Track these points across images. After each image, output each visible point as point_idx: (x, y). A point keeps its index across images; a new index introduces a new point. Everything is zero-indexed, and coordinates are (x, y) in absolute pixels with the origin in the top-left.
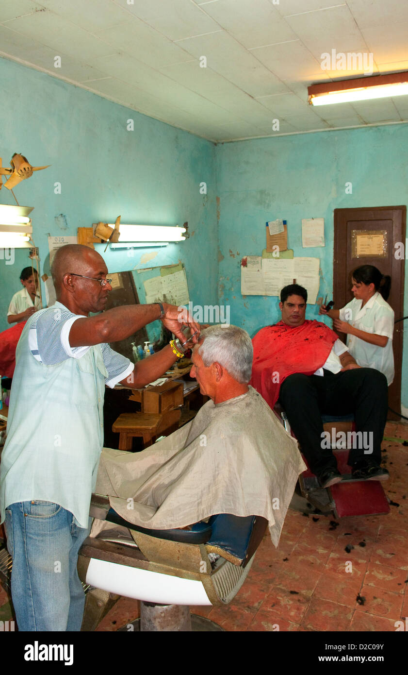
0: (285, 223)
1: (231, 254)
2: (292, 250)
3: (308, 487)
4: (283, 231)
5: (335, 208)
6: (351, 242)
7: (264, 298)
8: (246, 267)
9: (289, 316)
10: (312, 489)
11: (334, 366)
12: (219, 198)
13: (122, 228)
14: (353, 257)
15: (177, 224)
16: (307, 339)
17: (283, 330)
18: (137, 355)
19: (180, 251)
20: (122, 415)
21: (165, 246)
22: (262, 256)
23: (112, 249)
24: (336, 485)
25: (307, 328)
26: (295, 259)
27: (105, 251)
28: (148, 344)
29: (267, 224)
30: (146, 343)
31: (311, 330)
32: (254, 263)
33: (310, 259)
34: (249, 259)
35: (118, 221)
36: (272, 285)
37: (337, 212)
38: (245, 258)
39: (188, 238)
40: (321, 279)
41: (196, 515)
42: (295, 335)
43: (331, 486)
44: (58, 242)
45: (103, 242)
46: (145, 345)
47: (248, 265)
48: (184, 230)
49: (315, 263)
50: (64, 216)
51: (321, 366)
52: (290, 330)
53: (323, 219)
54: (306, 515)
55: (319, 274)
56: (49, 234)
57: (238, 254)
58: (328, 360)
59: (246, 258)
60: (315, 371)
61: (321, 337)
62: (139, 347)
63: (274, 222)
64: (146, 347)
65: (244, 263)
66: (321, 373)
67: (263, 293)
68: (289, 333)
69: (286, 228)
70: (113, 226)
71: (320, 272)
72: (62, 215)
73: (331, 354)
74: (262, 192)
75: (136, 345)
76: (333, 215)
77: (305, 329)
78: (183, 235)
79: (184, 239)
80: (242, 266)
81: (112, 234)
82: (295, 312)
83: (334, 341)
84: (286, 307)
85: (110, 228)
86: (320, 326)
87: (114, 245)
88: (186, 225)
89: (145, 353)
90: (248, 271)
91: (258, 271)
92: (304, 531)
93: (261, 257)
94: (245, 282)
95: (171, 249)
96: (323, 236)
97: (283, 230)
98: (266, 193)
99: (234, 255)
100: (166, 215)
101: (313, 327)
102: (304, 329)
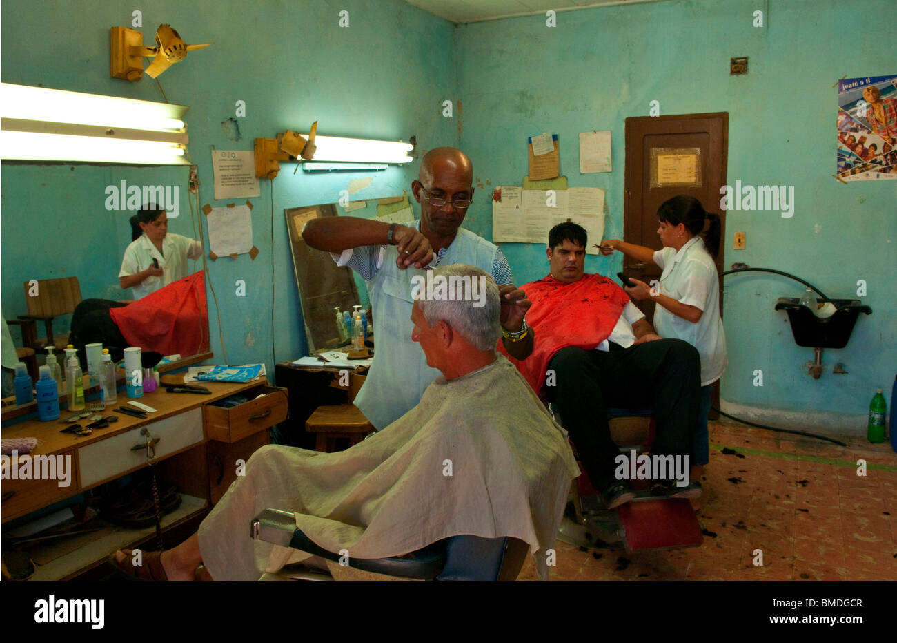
0: (555, 138)
1: (478, 183)
2: (566, 177)
3: (587, 510)
4: (553, 150)
5: (627, 116)
6: (649, 165)
7: (526, 246)
8: (500, 201)
9: (560, 268)
10: (592, 512)
11: (626, 337)
12: (461, 104)
13: (319, 141)
14: (652, 186)
15: (401, 139)
16: (586, 300)
17: (551, 287)
18: (343, 325)
19: (405, 177)
20: (319, 408)
21: (383, 170)
22: (522, 185)
23: (306, 172)
24: (627, 505)
25: (586, 284)
26: (568, 189)
27: (294, 173)
28: (359, 309)
29: (530, 141)
30: (356, 307)
31: (592, 287)
32: (511, 196)
33: (591, 189)
34: (503, 191)
35: (314, 130)
36: (537, 228)
37: (630, 123)
38: (498, 188)
39: (417, 158)
40: (607, 219)
41: (421, 537)
42: (568, 293)
43: (619, 506)
44: (226, 158)
45: (292, 159)
46: (354, 310)
47: (503, 199)
48: (410, 147)
49: (598, 196)
50: (236, 121)
51: (606, 337)
52: (560, 288)
53: (609, 132)
54: (583, 549)
55: (604, 212)
56: (213, 146)
57: (489, 184)
58: (616, 329)
59: (500, 189)
60: (597, 345)
61: (606, 297)
62: (345, 313)
63: (540, 137)
64: (355, 313)
65: (498, 197)
66: (605, 346)
67: (524, 240)
68: (559, 292)
69: (556, 146)
70: (306, 137)
71: (606, 209)
72: (231, 119)
73: (619, 320)
74: (523, 94)
75: (342, 311)
76: (624, 126)
77: (583, 287)
78: (410, 154)
79: (410, 159)
80: (494, 201)
81: (305, 148)
82: (570, 262)
83: (625, 304)
84: (557, 255)
85: (303, 140)
86: (604, 282)
87: (309, 166)
88: (413, 140)
89: (354, 322)
90: (502, 207)
91: (517, 207)
92: (581, 571)
93: (521, 188)
94: (499, 223)
95: (392, 175)
96: (610, 156)
97: (552, 148)
98: (529, 95)
99: (482, 185)
100: (384, 124)
101: (594, 283)
102: (582, 285)
